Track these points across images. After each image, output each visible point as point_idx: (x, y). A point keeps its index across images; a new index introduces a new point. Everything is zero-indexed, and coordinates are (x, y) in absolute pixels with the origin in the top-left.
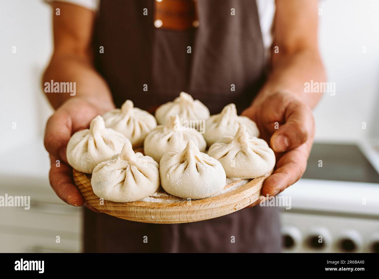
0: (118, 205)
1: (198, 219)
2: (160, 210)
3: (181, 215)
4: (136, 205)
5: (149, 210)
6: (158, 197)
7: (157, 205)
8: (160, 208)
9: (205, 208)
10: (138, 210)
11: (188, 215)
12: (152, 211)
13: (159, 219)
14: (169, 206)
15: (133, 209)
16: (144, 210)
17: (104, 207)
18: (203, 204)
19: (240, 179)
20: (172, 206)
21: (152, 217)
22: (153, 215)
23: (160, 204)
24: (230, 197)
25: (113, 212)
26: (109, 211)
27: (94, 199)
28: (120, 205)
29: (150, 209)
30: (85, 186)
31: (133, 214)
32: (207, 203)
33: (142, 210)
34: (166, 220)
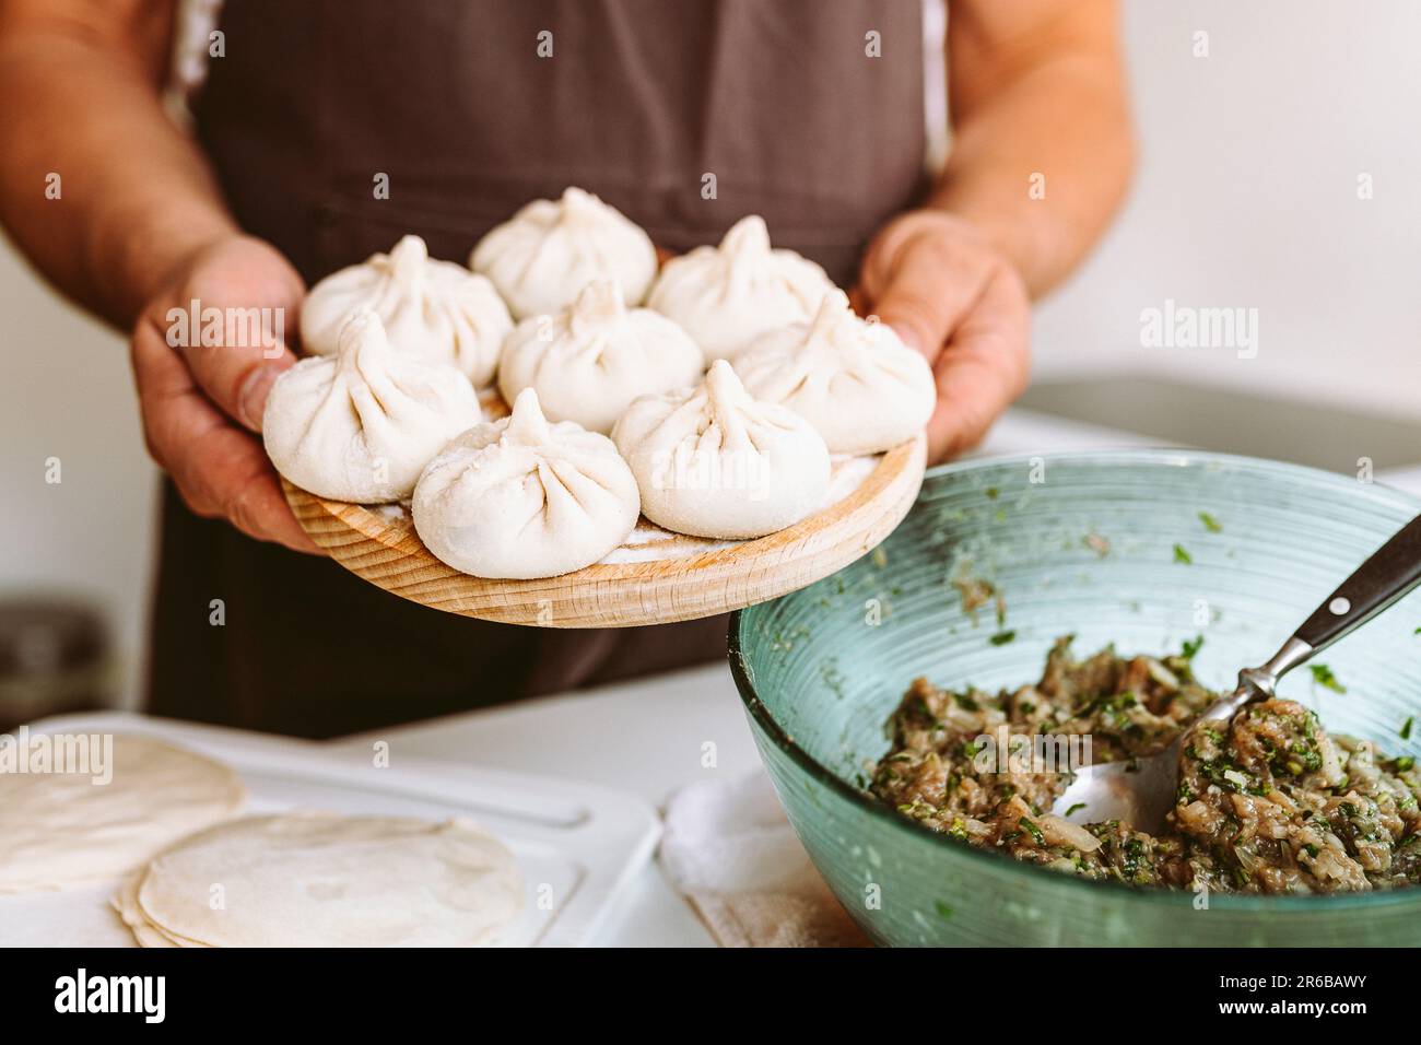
0: (531, 586)
1: (774, 593)
2: (669, 583)
3: (732, 588)
4: (594, 579)
5: (637, 588)
6: (642, 546)
7: (658, 571)
8: (669, 576)
9: (794, 557)
10: (602, 592)
11: (751, 586)
12: (646, 588)
13: (666, 610)
14: (695, 567)
15: (583, 592)
16: (621, 591)
17: (477, 599)
18: (789, 548)
19: (847, 457)
20: (702, 564)
21: (647, 606)
22: (650, 599)
23: (665, 565)
24: (854, 514)
25: (512, 611)
26: (499, 610)
27: (434, 581)
28: (540, 586)
29: (639, 584)
30: (389, 543)
31: (586, 607)
32: (799, 541)
33: (614, 590)
34: (689, 610)
